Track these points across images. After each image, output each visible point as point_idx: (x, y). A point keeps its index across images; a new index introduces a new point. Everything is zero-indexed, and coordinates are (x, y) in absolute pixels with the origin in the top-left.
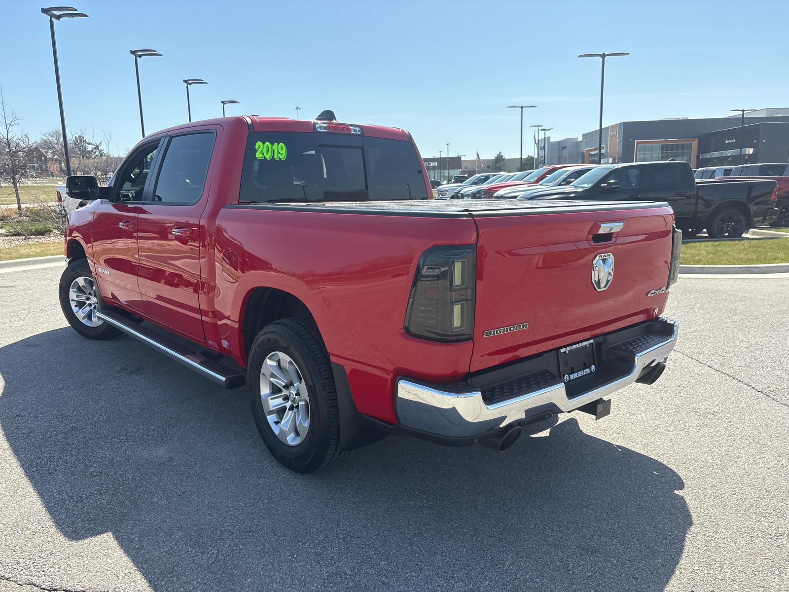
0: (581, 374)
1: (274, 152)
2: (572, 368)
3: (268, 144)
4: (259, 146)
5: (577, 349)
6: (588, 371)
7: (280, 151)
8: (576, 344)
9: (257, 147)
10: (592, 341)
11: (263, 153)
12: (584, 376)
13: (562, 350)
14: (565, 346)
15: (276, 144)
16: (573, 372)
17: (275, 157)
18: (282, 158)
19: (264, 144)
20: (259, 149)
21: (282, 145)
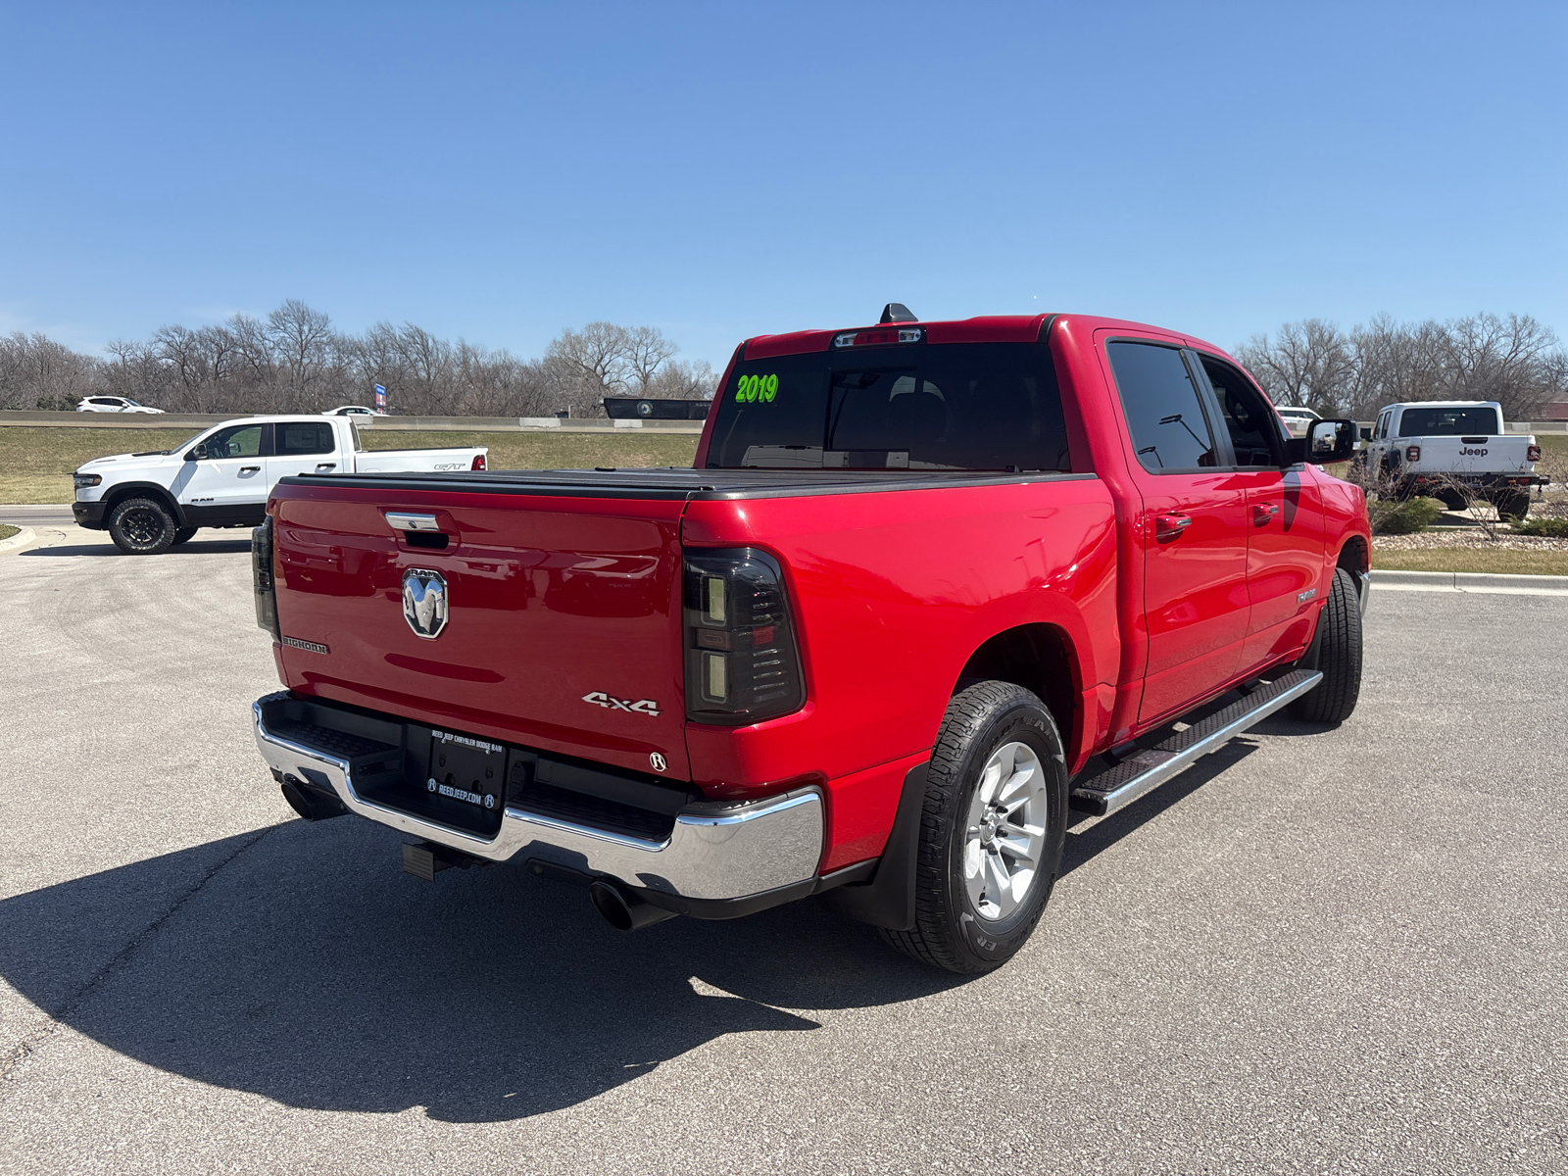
0: (461, 794)
1: (760, 389)
2: (449, 776)
3: (755, 377)
4: (744, 383)
5: (463, 746)
6: (477, 799)
7: (769, 387)
8: (465, 737)
9: (740, 384)
10: (499, 749)
11: (746, 393)
12: (464, 802)
13: (435, 733)
14: (445, 730)
15: (765, 376)
16: (448, 783)
17: (760, 398)
18: (770, 397)
19: (749, 378)
20: (741, 386)
21: (774, 377)
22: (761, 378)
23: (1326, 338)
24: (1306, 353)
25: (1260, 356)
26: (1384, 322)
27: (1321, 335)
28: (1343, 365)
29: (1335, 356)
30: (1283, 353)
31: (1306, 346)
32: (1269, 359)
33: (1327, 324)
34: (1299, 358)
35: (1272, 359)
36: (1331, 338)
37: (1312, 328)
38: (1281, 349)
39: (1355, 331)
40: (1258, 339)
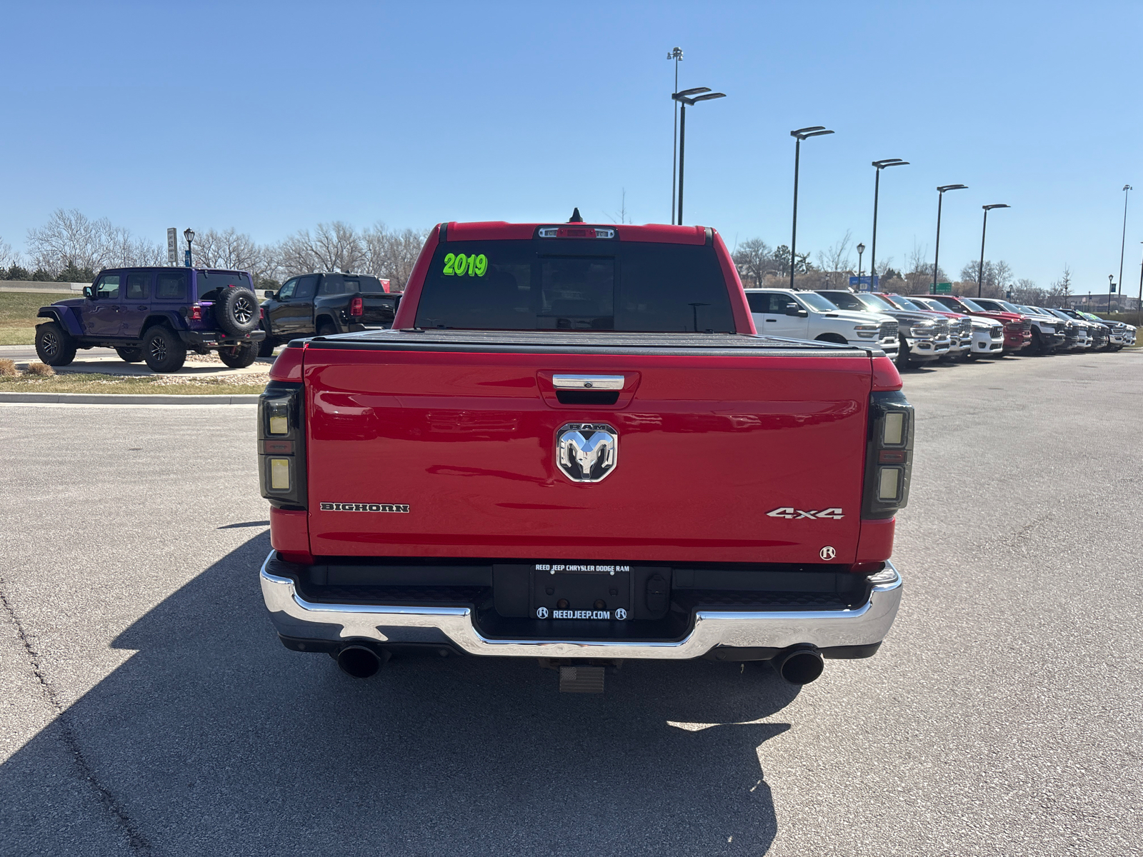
0: (583, 615)
1: (469, 266)
3: (462, 256)
4: (450, 259)
6: (605, 615)
7: (478, 264)
8: (579, 564)
9: (446, 260)
10: (627, 569)
11: (454, 268)
13: (538, 567)
15: (473, 256)
17: (470, 272)
18: (480, 273)
19: (456, 256)
20: (448, 262)
21: (482, 256)
22: (469, 256)
23: (348, 235)
24: (336, 245)
25: (306, 245)
26: (381, 227)
27: (344, 233)
28: (360, 255)
29: (354, 249)
30: (321, 244)
31: (335, 240)
32: (312, 247)
33: (348, 226)
34: (331, 248)
35: (314, 248)
36: (351, 235)
37: (338, 227)
38: (319, 241)
39: (365, 232)
40: (302, 233)
